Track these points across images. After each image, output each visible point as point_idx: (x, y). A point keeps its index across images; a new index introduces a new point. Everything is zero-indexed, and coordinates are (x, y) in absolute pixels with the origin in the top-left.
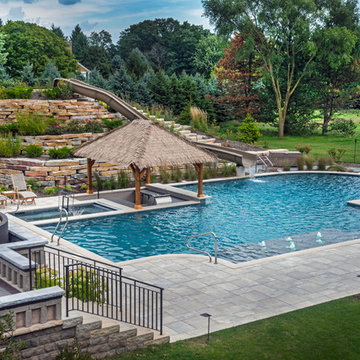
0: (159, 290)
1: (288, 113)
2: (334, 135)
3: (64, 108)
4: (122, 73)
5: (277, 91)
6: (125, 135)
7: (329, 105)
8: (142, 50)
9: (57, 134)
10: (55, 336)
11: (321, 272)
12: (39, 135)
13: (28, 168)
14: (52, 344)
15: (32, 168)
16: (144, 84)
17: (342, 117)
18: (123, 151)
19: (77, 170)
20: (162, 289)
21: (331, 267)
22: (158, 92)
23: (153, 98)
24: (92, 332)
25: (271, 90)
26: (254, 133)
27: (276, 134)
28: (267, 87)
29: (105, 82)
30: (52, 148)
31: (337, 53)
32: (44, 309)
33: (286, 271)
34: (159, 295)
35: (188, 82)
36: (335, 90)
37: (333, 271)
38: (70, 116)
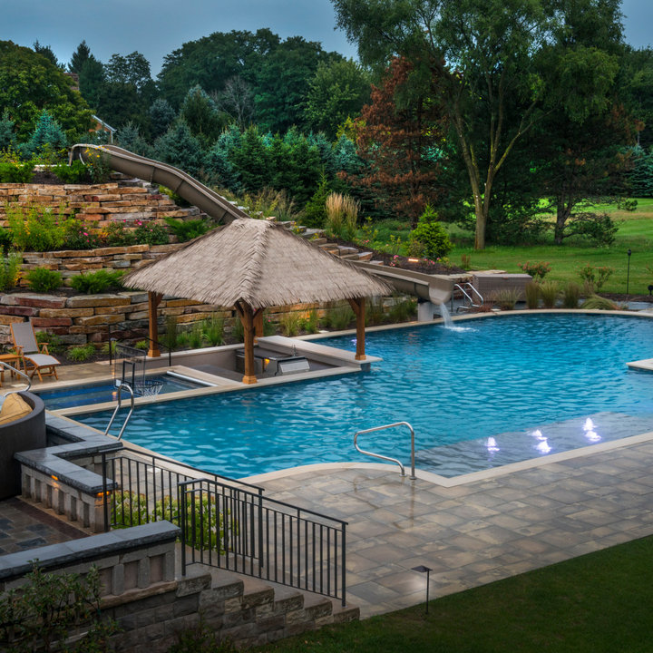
0: (339, 526)
1: (492, 204)
2: (578, 244)
3: (94, 199)
4: (181, 134)
5: (472, 163)
6: (221, 248)
7: (566, 189)
8: (208, 89)
9: (86, 248)
10: (164, 610)
11: (605, 490)
12: (52, 249)
13: (34, 311)
14: (159, 625)
15: (43, 311)
16: (222, 154)
17: (590, 210)
18: (219, 277)
19: (127, 314)
20: (344, 524)
21: (621, 482)
22: (249, 167)
23: (240, 178)
24: (227, 603)
25: (459, 161)
26: (440, 241)
27: (470, 242)
28: (453, 158)
29: (151, 149)
30: (78, 274)
31: (583, 94)
32: (144, 561)
33: (542, 490)
34: (339, 533)
35: (304, 148)
36: (577, 162)
37: (626, 487)
38: (105, 215)
